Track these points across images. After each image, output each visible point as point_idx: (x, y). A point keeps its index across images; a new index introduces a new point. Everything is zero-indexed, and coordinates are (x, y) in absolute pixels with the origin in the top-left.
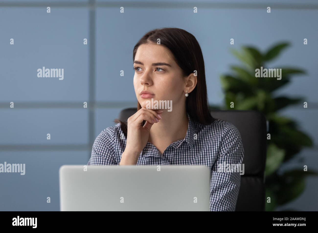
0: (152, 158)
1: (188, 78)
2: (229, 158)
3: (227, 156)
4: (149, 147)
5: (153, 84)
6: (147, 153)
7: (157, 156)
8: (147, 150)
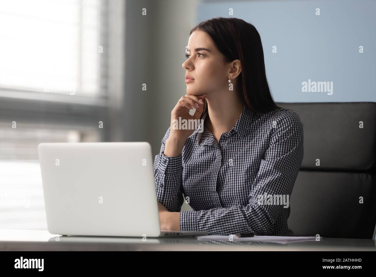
0: (208, 147)
1: (232, 64)
2: (278, 147)
3: (276, 145)
4: (207, 136)
5: (194, 68)
6: (204, 141)
7: (210, 145)
8: (203, 139)
